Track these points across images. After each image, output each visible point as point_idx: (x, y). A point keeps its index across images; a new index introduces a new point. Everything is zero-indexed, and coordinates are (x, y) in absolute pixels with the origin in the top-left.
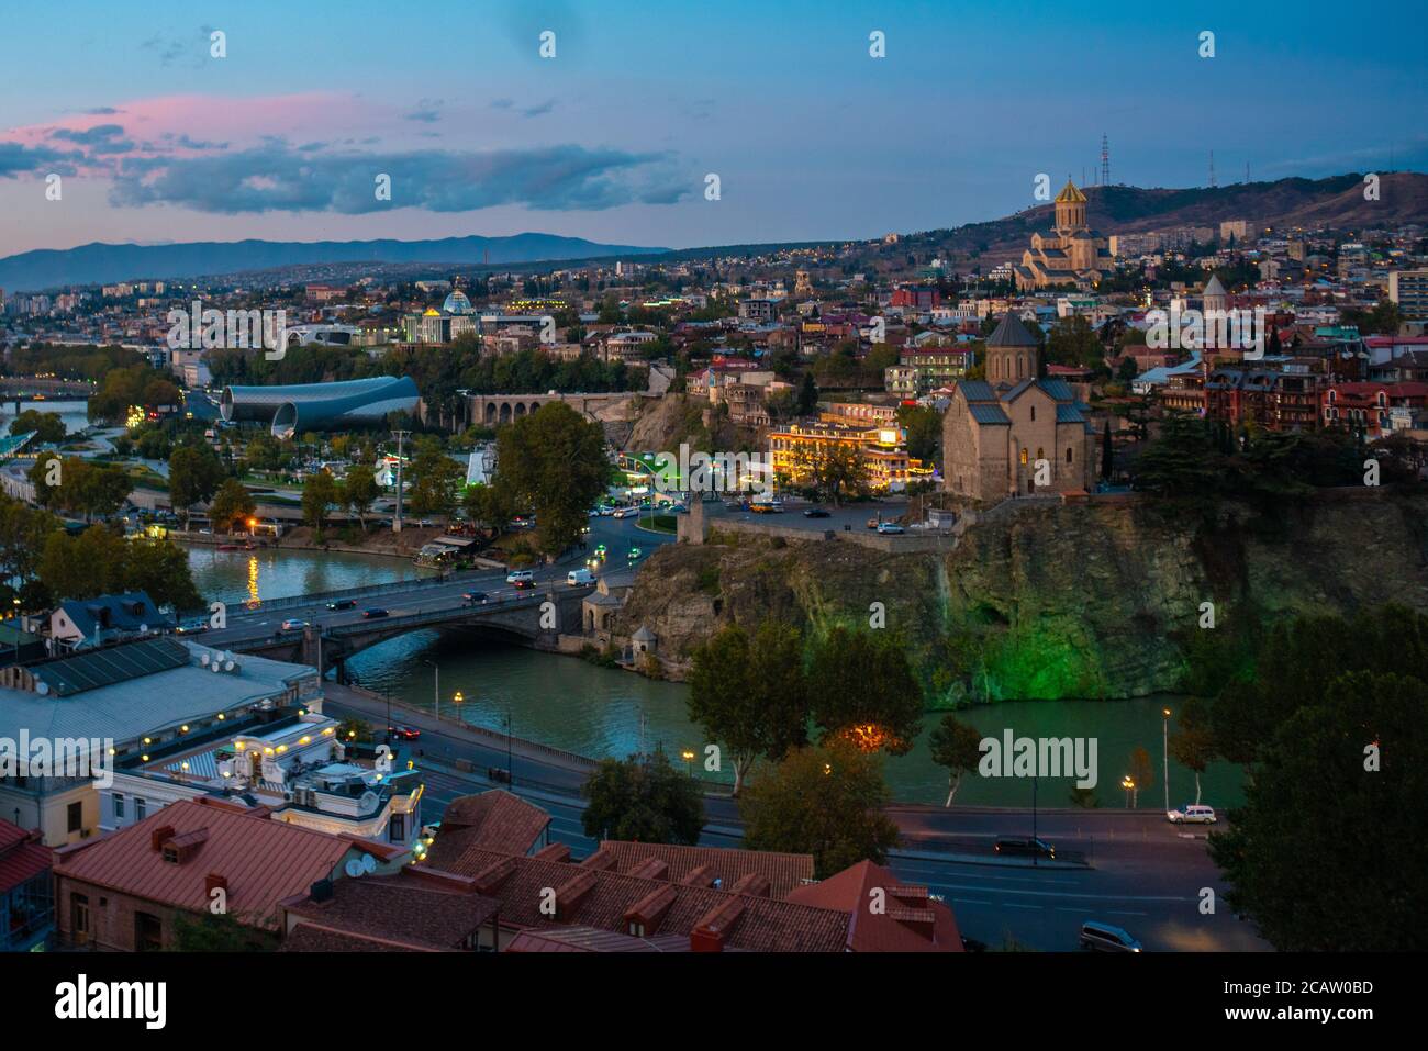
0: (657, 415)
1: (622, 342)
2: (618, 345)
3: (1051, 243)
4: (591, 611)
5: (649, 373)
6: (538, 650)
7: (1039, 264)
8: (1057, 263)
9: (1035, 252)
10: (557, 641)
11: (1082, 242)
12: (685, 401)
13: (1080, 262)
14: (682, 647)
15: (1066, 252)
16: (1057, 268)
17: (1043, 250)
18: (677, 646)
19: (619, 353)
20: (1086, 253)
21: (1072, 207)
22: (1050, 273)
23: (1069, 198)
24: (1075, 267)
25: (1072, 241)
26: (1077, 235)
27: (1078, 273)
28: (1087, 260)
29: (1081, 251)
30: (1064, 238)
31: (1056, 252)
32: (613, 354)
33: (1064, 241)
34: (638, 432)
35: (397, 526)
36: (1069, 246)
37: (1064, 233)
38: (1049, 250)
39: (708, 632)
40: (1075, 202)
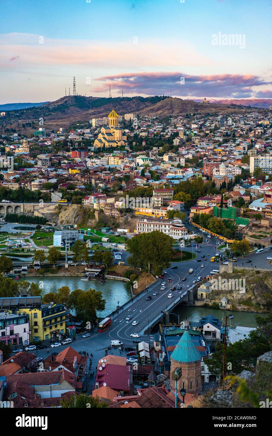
0: (69, 212)
1: (38, 183)
2: (36, 185)
3: (108, 131)
4: (202, 294)
5: (51, 195)
6: (189, 306)
7: (104, 138)
8: (110, 138)
9: (103, 134)
10: (194, 303)
11: (118, 131)
12: (81, 207)
13: (117, 138)
14: (239, 302)
15: (113, 134)
16: (110, 140)
17: (106, 133)
18: (238, 302)
19: (37, 187)
20: (119, 135)
21: (114, 119)
22: (109, 141)
23: (114, 116)
24: (116, 139)
25: (115, 130)
26: (116, 128)
27: (117, 141)
28: (120, 137)
29: (118, 134)
30: (112, 129)
31: (109, 134)
32: (34, 187)
33: (112, 131)
34: (62, 217)
35: (67, 266)
36: (114, 132)
37: (112, 127)
38: (107, 133)
39: (245, 297)
40: (116, 117)
